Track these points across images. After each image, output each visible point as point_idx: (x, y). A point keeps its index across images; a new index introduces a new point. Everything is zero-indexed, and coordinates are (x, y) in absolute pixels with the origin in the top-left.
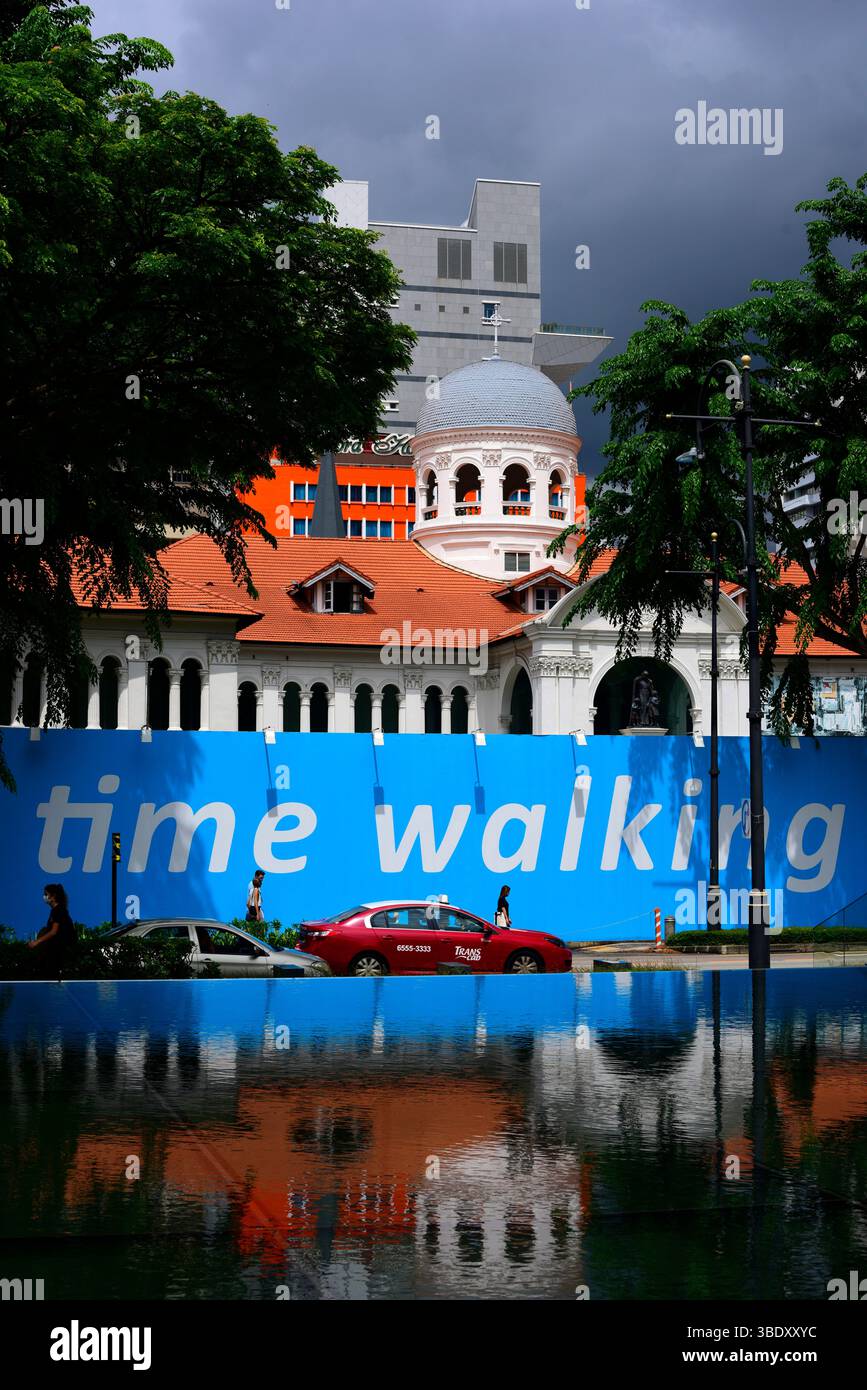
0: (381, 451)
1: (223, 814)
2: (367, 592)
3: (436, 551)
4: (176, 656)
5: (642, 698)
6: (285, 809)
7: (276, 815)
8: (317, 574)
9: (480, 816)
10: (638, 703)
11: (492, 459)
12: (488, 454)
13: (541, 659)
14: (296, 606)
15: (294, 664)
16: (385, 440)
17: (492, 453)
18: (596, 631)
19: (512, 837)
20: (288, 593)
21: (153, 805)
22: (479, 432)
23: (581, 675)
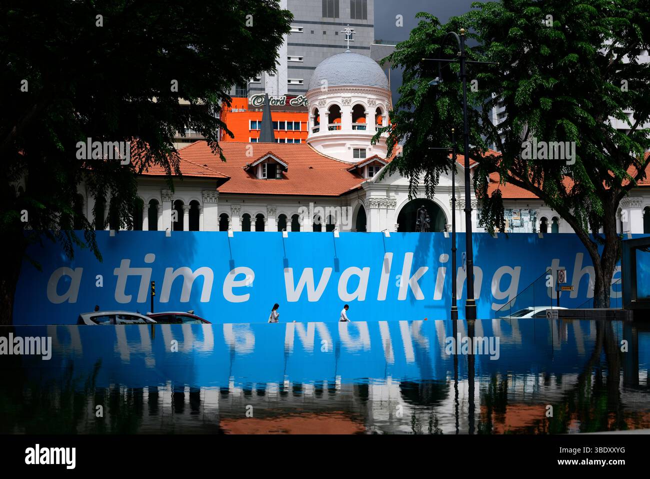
0: (294, 104)
1: (207, 273)
2: (283, 168)
3: (319, 149)
4: (187, 199)
5: (422, 219)
6: (238, 270)
7: (234, 273)
8: (258, 160)
9: (336, 273)
10: (419, 221)
11: (347, 102)
12: (345, 100)
13: (370, 200)
14: (248, 176)
15: (247, 204)
16: (296, 99)
17: (346, 99)
18: (398, 186)
19: (353, 283)
20: (245, 170)
21: (172, 269)
22: (340, 88)
23: (391, 207)
